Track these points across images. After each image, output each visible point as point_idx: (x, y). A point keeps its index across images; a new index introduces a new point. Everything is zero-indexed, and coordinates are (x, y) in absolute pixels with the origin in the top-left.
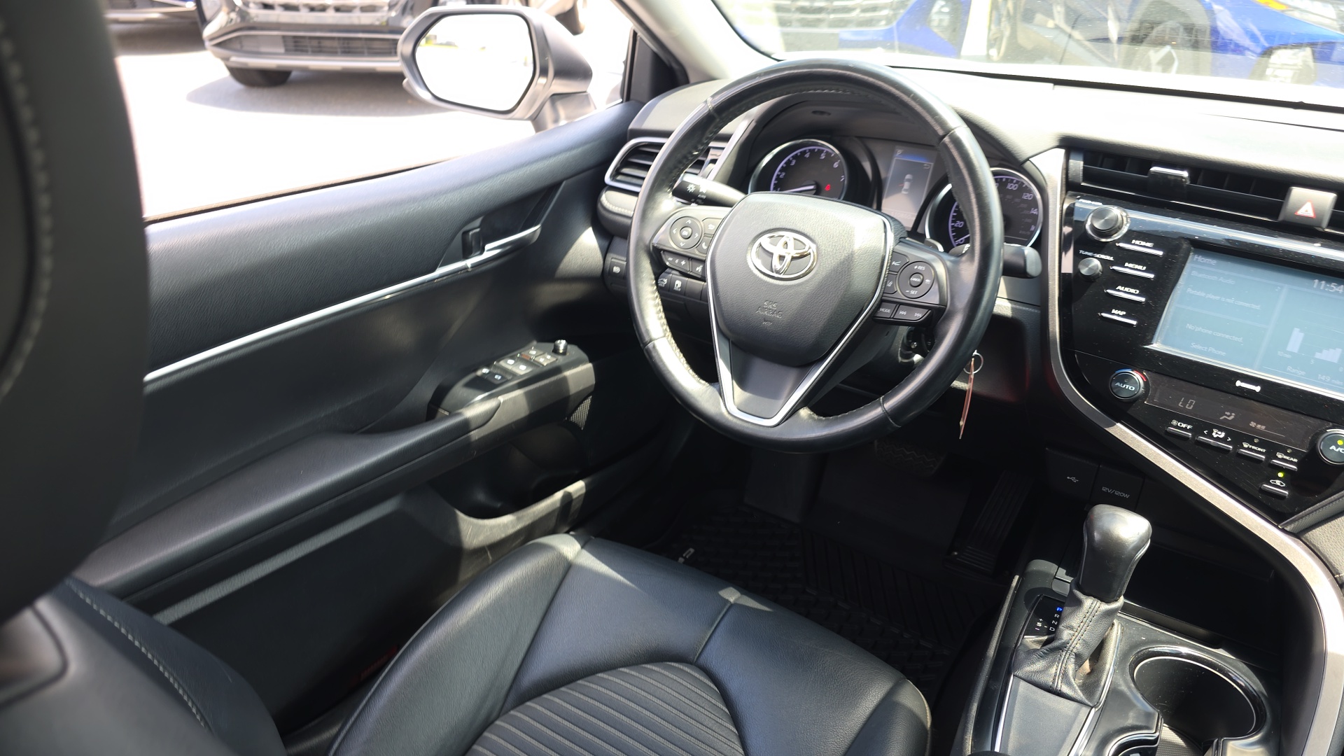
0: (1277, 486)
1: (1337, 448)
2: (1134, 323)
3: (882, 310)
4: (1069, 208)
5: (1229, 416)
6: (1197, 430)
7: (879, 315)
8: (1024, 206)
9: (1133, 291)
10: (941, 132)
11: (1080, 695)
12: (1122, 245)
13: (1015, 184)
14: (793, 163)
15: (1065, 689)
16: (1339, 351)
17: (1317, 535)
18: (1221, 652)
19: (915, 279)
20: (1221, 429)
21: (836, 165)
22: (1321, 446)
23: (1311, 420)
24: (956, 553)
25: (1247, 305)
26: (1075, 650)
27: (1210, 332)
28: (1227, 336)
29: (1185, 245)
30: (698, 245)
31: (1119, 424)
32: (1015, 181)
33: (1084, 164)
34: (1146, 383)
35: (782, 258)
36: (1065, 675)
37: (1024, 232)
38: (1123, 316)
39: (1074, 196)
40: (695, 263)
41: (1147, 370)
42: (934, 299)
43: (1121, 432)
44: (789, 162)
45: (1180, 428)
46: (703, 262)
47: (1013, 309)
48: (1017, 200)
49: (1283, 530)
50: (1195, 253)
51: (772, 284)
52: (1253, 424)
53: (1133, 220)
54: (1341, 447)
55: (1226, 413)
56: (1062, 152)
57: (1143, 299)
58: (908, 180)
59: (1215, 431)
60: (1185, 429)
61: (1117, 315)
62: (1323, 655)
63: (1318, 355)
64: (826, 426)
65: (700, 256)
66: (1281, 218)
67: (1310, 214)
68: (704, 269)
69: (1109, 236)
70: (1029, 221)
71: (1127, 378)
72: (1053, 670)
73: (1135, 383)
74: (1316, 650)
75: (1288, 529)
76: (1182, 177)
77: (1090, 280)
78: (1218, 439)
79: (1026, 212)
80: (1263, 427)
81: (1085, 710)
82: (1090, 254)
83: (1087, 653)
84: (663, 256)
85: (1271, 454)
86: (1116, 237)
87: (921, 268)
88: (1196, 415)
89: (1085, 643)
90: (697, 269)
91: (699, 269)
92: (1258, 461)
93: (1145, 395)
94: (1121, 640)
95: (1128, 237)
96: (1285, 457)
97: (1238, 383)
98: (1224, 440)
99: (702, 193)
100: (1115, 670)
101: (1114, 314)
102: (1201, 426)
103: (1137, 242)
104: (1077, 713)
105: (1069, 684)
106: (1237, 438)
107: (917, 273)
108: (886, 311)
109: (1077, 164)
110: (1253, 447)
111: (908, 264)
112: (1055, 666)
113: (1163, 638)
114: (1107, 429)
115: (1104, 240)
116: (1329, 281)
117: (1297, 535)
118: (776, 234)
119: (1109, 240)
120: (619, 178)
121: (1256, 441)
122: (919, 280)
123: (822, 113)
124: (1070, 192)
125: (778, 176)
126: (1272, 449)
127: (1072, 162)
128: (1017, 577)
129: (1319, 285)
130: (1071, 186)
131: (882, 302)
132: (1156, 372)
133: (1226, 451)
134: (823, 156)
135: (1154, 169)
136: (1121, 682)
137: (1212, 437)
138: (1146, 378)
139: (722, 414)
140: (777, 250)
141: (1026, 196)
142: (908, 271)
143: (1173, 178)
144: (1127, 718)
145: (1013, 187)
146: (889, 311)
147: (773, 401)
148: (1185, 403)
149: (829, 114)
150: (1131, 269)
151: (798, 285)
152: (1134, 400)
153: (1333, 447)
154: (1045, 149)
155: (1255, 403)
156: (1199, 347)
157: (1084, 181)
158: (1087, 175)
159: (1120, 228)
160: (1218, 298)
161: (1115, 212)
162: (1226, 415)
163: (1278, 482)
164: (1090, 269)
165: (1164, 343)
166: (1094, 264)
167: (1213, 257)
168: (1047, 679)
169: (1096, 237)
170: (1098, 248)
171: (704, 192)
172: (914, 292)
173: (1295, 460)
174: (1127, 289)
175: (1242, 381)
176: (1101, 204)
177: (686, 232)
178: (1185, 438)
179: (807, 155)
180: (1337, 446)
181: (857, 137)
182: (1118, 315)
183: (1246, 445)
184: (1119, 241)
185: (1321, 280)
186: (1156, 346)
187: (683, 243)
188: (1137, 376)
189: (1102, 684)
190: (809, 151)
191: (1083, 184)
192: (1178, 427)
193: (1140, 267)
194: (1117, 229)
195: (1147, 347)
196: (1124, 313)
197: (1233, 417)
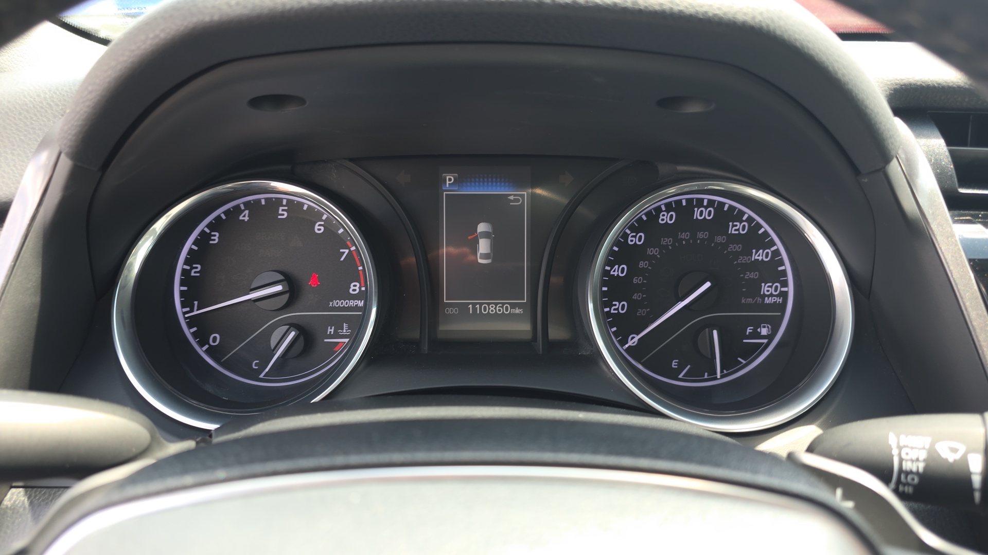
8: (733, 248)
13: (706, 208)
14: (216, 238)
21: (319, 229)
32: (705, 203)
37: (750, 300)
44: (203, 239)
48: (720, 239)
58: (486, 235)
70: (753, 275)
79: (742, 260)
109: (939, 148)
123: (278, 100)
125: (185, 272)
134: (283, 214)
141: (737, 228)
145: (706, 214)
149: (300, 101)
157: (963, 184)
179: (245, 217)
190: (247, 204)
191: (963, 191)
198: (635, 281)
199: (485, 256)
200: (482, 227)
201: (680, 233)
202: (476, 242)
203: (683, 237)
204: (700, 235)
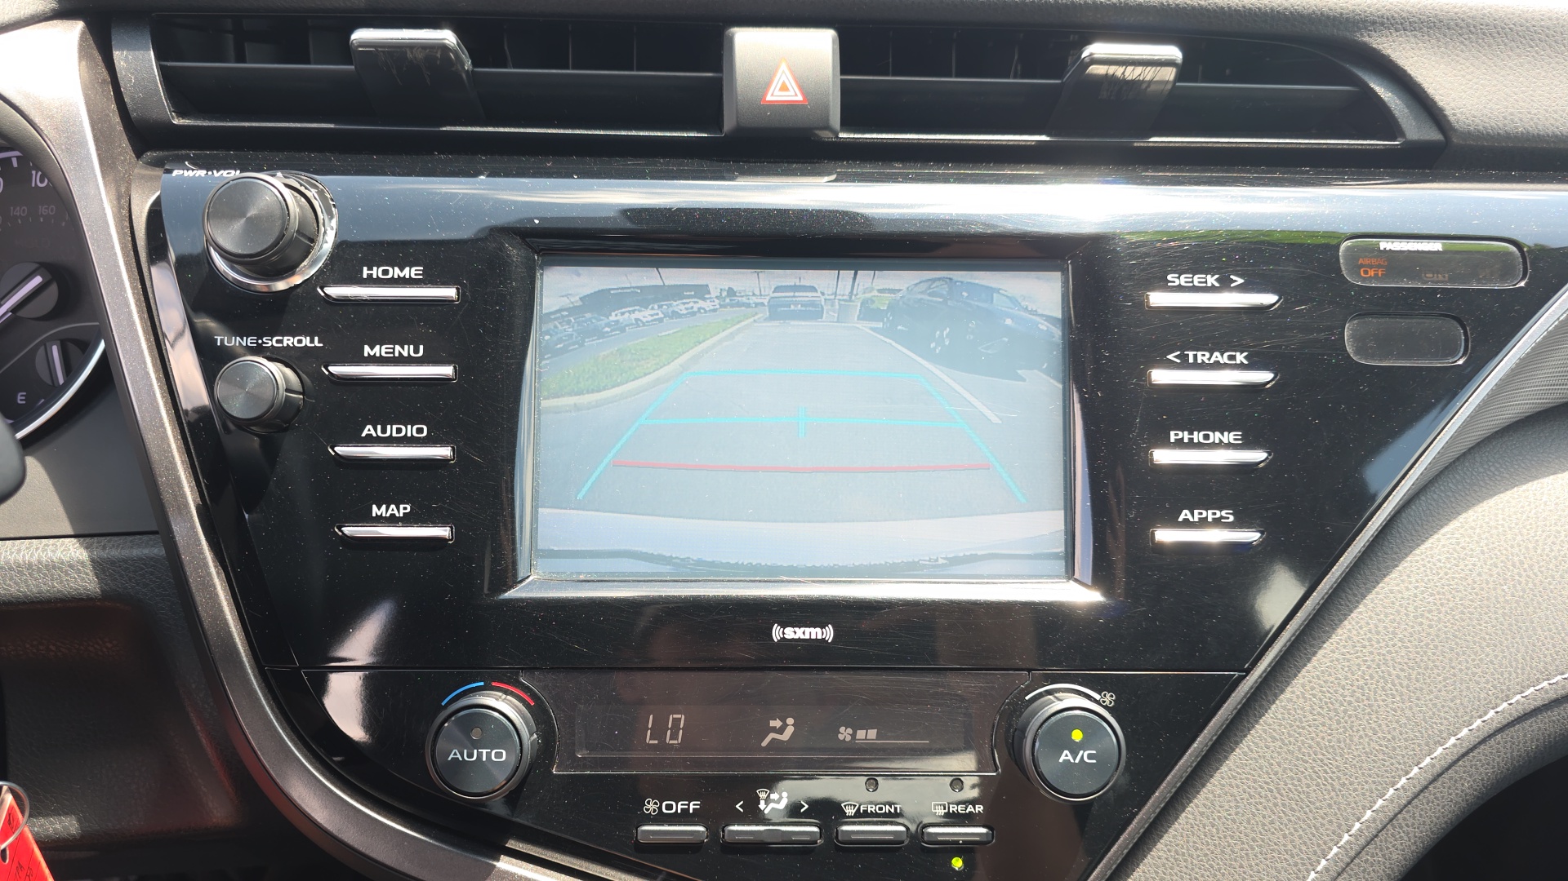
1: (1074, 754)
2: (443, 532)
5: (781, 731)
6: (710, 816)
9: (410, 431)
12: (334, 291)
20: (775, 784)
23: (989, 682)
29: (514, 252)
33: (158, 58)
34: (538, 713)
38: (407, 520)
39: (158, 163)
41: (530, 669)
45: (672, 817)
47: (99, 566)
50: (549, 266)
52: (845, 734)
53: (344, 205)
54: (1081, 746)
55: (773, 723)
56: (74, 30)
57: (443, 452)
59: (762, 793)
60: (685, 817)
61: (389, 522)
66: (729, 124)
67: (794, 95)
69: (289, 270)
71: (477, 722)
73: (502, 733)
76: (444, 48)
77: (270, 429)
78: (775, 816)
80: (872, 733)
82: (249, 340)
86: (311, 268)
88: (698, 763)
92: (892, 846)
93: (546, 750)
95: (346, 262)
97: (777, 633)
98: (791, 813)
101: (380, 520)
102: (722, 794)
103: (377, 272)
109: (141, 64)
110: (871, 808)
115: (281, 286)
119: (293, 284)
124: (140, 156)
127: (122, 58)
130: (140, 136)
132: (554, 667)
133: (806, 845)
135: (361, 35)
137: (760, 817)
138: (534, 696)
143: (420, 55)
148: (659, 732)
150: (387, 363)
153: (1066, 756)
155: (835, 676)
157: (175, 112)
159: (312, 239)
162: (774, 730)
164: (252, 397)
165: (549, 568)
166: (264, 371)
169: (259, 285)
170: (270, 315)
173: (980, 812)
174: (392, 430)
175: (784, 625)
176: (235, 172)
178: (691, 846)
180: (1074, 748)
182: (392, 521)
184: (323, 278)
188: (503, 704)
191: (177, 122)
192: (661, 819)
193: (407, 351)
194: (306, 240)
195: (511, 594)
196: (405, 509)
197: (790, 730)
201: (12, 208)
203: (18, 214)
204: (43, 210)
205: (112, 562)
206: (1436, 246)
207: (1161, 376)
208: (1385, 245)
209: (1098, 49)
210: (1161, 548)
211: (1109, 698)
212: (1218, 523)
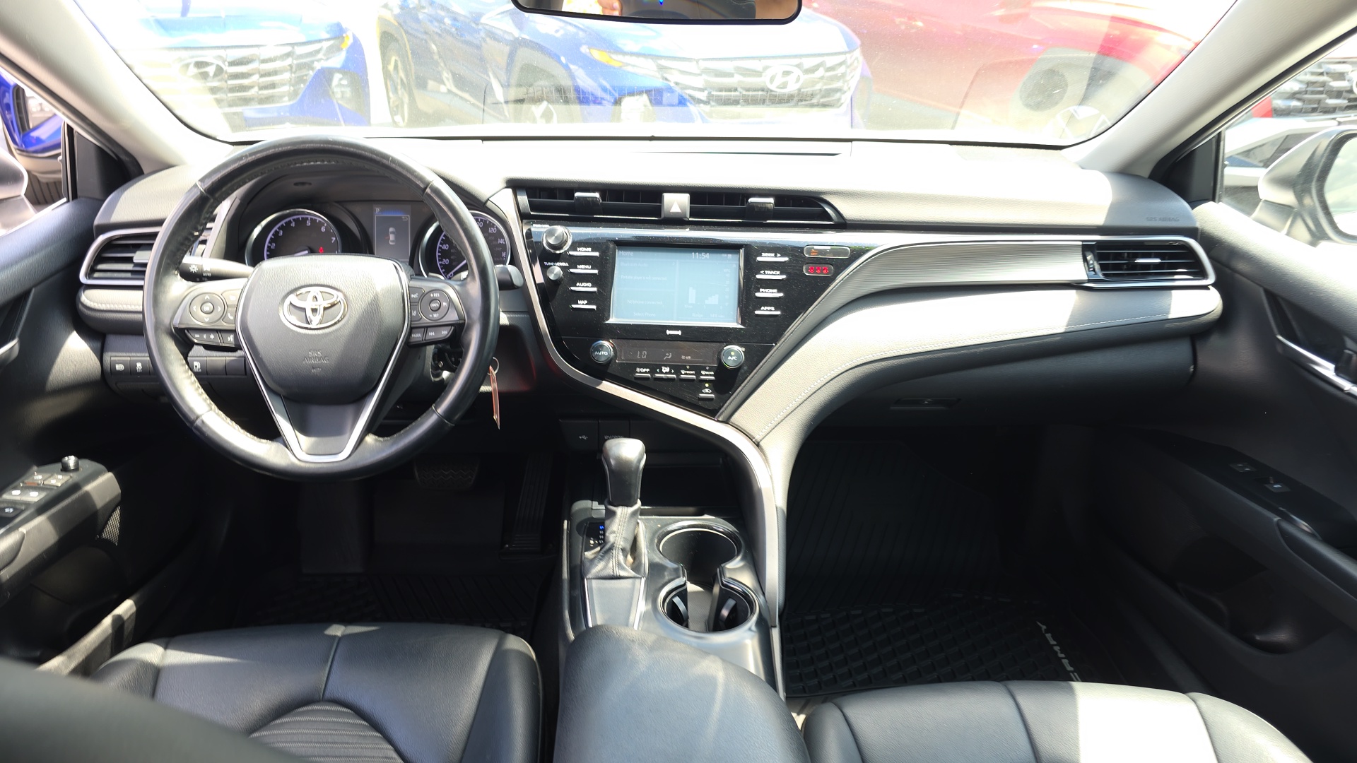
0: (707, 393)
2: (594, 307)
3: (413, 335)
4: (526, 233)
6: (653, 371)
7: (412, 340)
8: (491, 238)
9: (587, 285)
10: (422, 186)
11: (632, 573)
12: (571, 253)
14: (281, 233)
15: (622, 573)
16: (717, 296)
17: (736, 418)
18: (706, 517)
19: (434, 305)
20: (666, 366)
21: (323, 229)
22: (723, 360)
23: (714, 344)
24: (507, 546)
25: (659, 279)
26: (620, 547)
27: (643, 302)
28: (653, 303)
29: (611, 246)
30: (223, 317)
31: (604, 382)
33: (528, 198)
34: (614, 348)
35: (314, 311)
36: (619, 564)
38: (586, 304)
39: (528, 223)
40: (224, 335)
41: (612, 338)
42: (453, 317)
43: (607, 387)
44: (276, 233)
45: (643, 372)
46: (234, 331)
47: (513, 319)
49: (718, 421)
50: (619, 250)
51: (311, 335)
52: (683, 357)
53: (573, 234)
54: (734, 356)
55: (666, 354)
56: (510, 191)
57: (595, 289)
58: (392, 233)
59: (663, 368)
60: (646, 372)
61: (582, 304)
62: (760, 491)
63: (707, 302)
64: (393, 444)
65: (231, 327)
66: (662, 216)
67: (678, 210)
68: (236, 338)
69: (561, 248)
70: (499, 249)
71: (601, 347)
72: (610, 565)
73: (607, 349)
74: (755, 489)
75: (720, 419)
76: (596, 198)
77: (556, 283)
78: (666, 373)
79: (493, 242)
80: (689, 357)
81: (638, 581)
82: (552, 264)
83: (628, 547)
84: (189, 335)
85: (698, 374)
86: (566, 248)
87: (436, 295)
88: (649, 361)
89: (625, 539)
90: (229, 339)
91: (231, 338)
92: (692, 380)
93: (616, 356)
94: (646, 532)
95: (575, 246)
96: (707, 373)
97: (668, 332)
98: (670, 373)
99: (206, 272)
100: (648, 552)
101: (579, 304)
102: (654, 368)
103: (581, 249)
104: (634, 585)
105: (623, 569)
106: (677, 369)
107: (434, 300)
108: (417, 336)
109: (524, 199)
110: (688, 372)
111: (423, 295)
112: (611, 562)
113: (671, 521)
114: (598, 388)
115: (558, 252)
116: (700, 252)
117: (726, 421)
118: (303, 290)
119: (562, 251)
120: (96, 275)
121: (688, 367)
122: (438, 305)
123: (303, 184)
124: (524, 221)
125: (268, 247)
126: (698, 370)
127: (519, 197)
128: (566, 522)
129: (695, 256)
130: (523, 216)
131: (412, 329)
132: (618, 339)
133: (672, 380)
134: (309, 223)
135: (577, 194)
136: (655, 557)
137: (663, 373)
138: (613, 344)
139: (293, 464)
140: (308, 304)
141: (492, 230)
142: (426, 299)
143: (590, 199)
144: (664, 576)
146: (420, 335)
147: (338, 438)
148: (641, 354)
149: (310, 184)
150: (583, 269)
151: (337, 330)
152: (610, 362)
153: (730, 358)
154: (498, 190)
155: (681, 343)
156: (639, 314)
157: (532, 211)
158: (533, 206)
159: (566, 241)
160: (641, 278)
161: (560, 229)
162: (667, 356)
163: (707, 390)
164: (555, 274)
165: (617, 317)
166: (556, 270)
167: (631, 250)
168: (609, 572)
169: (552, 251)
170: (557, 258)
171: (209, 270)
172: (436, 315)
173: (712, 373)
174: (583, 285)
175: (669, 330)
176: (547, 226)
177: (208, 307)
178: (647, 379)
179: (293, 224)
180: (732, 356)
181: (337, 202)
183: (683, 372)
184: (568, 250)
185: (695, 252)
186: (612, 320)
187: (207, 318)
188: (606, 343)
189: (643, 562)
190: (294, 220)
191: (532, 213)
192: (641, 372)
193: (587, 267)
194: (565, 242)
195: (607, 322)
196: (586, 302)
197: (670, 356)
198: (452, 251)
199: (392, 241)
200: (391, 229)
202: (388, 235)
205: (511, 317)
206: (829, 248)
207: (758, 276)
208: (816, 247)
209: (752, 200)
210: (757, 315)
211: (744, 349)
212: (770, 310)
